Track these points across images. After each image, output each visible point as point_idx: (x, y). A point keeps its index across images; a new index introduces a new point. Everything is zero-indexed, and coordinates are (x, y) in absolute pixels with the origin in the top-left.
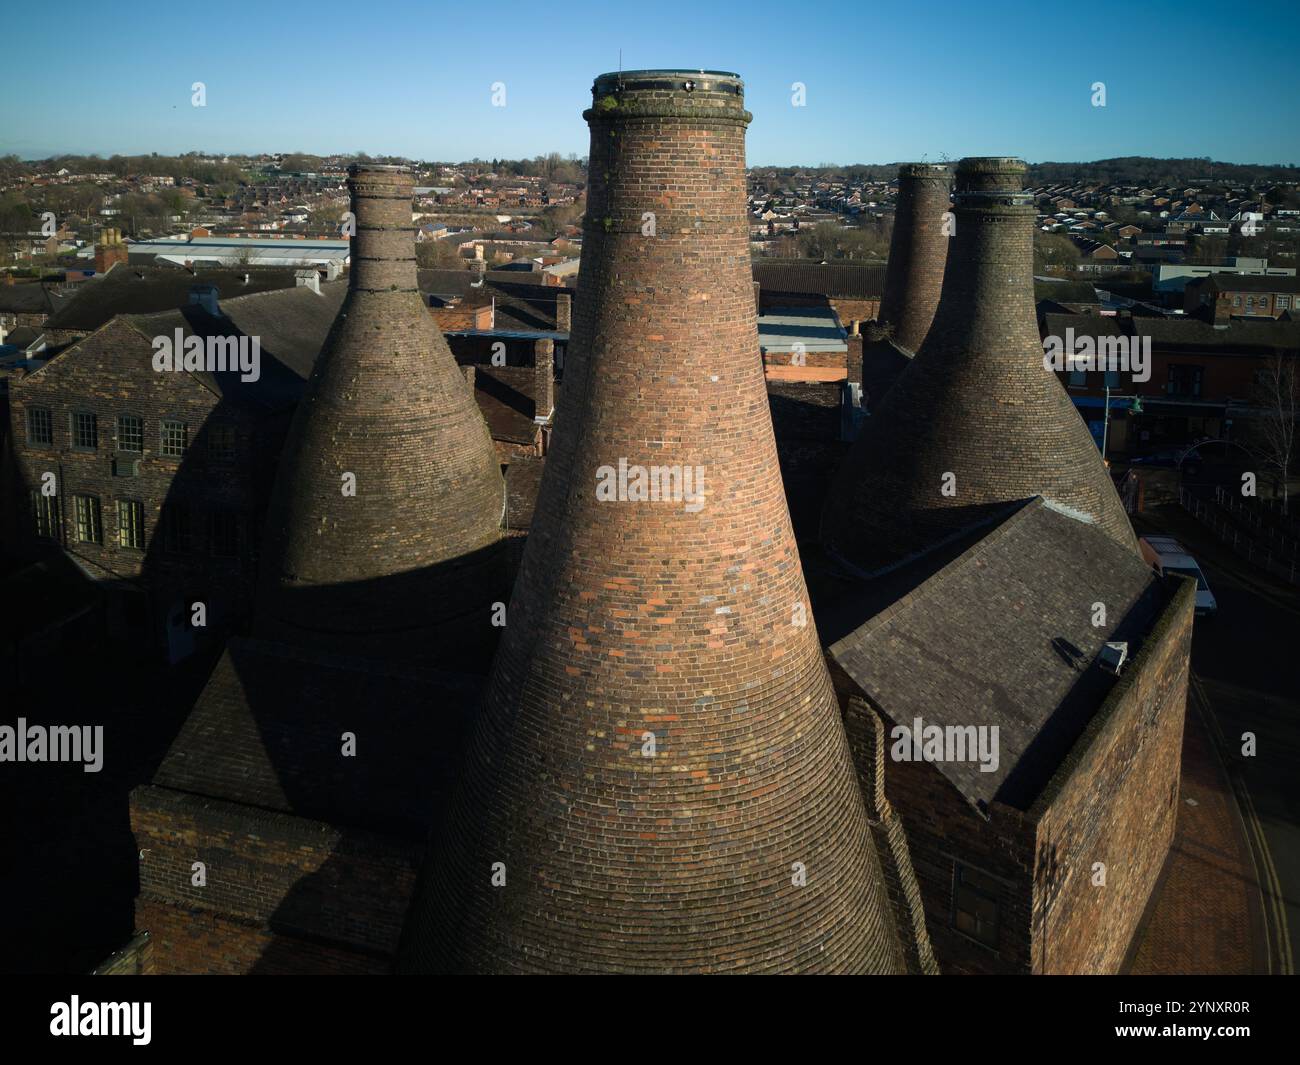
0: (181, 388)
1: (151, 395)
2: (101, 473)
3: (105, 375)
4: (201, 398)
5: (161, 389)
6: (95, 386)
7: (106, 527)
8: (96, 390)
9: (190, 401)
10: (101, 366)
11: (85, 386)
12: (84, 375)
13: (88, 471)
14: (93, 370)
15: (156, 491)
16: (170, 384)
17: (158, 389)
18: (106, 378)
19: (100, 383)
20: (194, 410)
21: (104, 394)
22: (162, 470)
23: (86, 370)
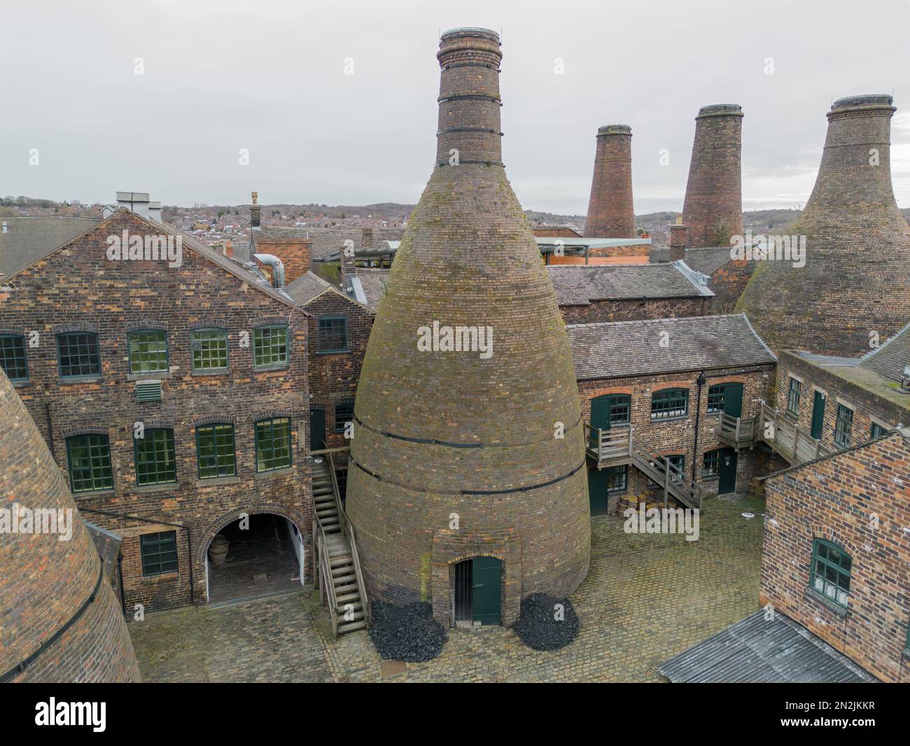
0: (217, 290)
1: (178, 303)
2: (109, 403)
3: (109, 283)
4: (245, 299)
5: (192, 293)
6: (95, 298)
7: (118, 466)
8: (96, 302)
9: (231, 304)
10: (102, 273)
11: (77, 299)
12: (76, 285)
13: (87, 404)
14: (90, 278)
15: (190, 412)
16: (202, 287)
17: (187, 294)
18: (112, 287)
19: (101, 294)
20: (237, 314)
21: (107, 307)
22: (197, 386)
23: (79, 279)
